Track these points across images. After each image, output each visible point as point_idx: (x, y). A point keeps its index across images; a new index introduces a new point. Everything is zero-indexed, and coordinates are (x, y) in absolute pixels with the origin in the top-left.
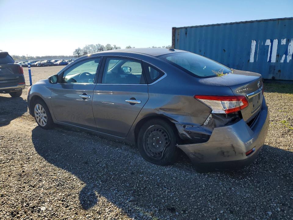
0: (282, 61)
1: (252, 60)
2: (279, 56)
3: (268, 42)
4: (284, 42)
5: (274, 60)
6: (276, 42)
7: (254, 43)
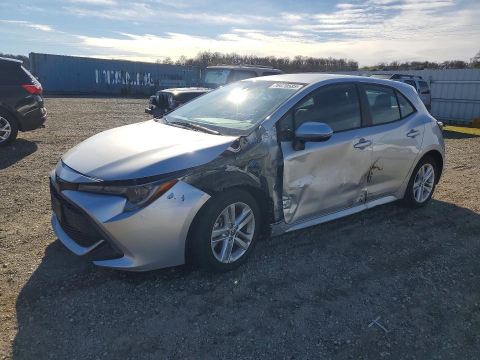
0: (113, 83)
1: (97, 82)
2: (111, 80)
3: (104, 72)
4: (112, 72)
5: (109, 82)
6: (108, 72)
7: (97, 72)
